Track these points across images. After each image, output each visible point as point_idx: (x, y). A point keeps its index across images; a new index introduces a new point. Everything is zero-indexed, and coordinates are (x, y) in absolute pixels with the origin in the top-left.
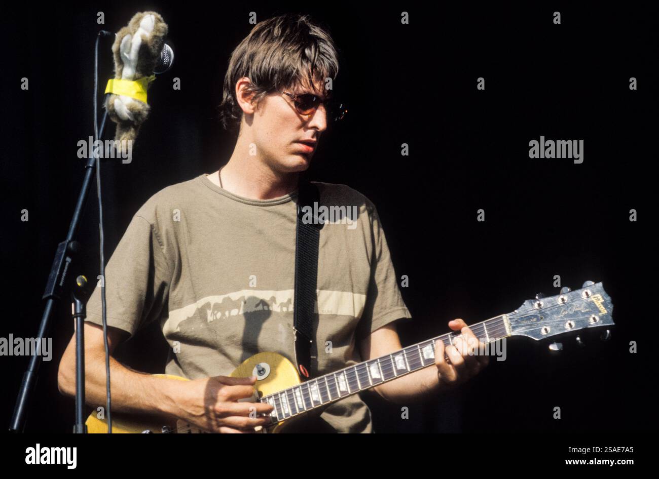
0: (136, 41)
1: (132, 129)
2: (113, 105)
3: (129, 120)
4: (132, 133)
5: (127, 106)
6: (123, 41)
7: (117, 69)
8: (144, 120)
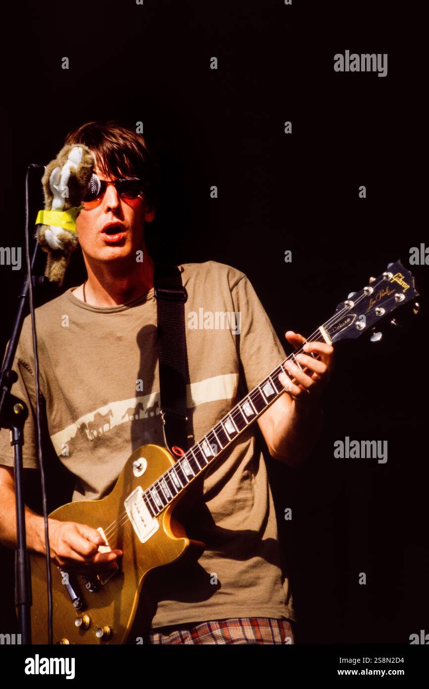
0: (65, 174)
1: (63, 258)
2: (44, 236)
3: (59, 249)
4: (63, 262)
5: (57, 236)
6: (53, 174)
7: (47, 201)
8: (74, 249)
